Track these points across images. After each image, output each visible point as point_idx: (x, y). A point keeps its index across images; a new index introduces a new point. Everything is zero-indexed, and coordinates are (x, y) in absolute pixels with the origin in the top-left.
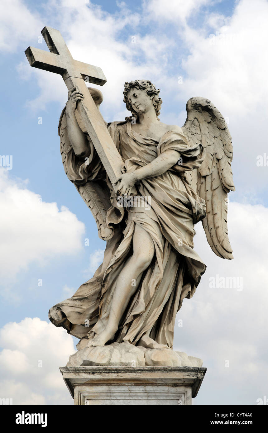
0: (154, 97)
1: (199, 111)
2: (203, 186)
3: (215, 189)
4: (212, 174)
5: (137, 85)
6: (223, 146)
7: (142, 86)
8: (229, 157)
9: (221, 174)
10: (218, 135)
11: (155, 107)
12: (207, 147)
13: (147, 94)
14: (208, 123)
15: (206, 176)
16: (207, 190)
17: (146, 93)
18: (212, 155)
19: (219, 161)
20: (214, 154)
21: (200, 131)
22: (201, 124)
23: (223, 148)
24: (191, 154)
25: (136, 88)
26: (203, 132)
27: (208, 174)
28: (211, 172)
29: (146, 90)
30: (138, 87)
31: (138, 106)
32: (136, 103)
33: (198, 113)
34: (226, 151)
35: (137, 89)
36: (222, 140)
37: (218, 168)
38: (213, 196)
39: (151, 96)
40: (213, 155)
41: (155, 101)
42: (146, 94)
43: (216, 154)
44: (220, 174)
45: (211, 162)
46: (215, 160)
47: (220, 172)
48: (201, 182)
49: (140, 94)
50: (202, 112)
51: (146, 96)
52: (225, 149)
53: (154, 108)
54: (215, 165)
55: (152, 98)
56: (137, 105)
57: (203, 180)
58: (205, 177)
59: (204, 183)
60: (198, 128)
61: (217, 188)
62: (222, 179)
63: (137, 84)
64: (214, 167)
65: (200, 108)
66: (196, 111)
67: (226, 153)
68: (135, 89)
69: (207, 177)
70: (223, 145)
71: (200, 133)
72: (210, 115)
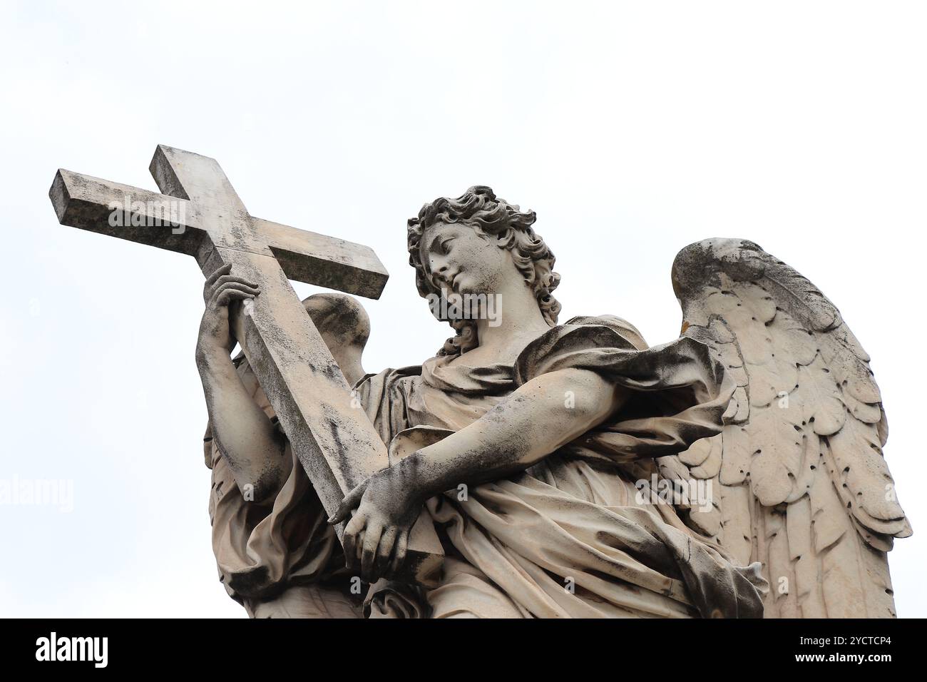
0: (513, 239)
1: (724, 288)
2: (779, 543)
3: (829, 548)
4: (806, 495)
5: (441, 211)
6: (836, 388)
7: (461, 205)
8: (869, 424)
9: (845, 485)
10: (808, 356)
11: (526, 276)
12: (772, 405)
13: (484, 230)
14: (767, 324)
15: (785, 504)
16: (799, 558)
17: (477, 228)
18: (797, 428)
19: (828, 445)
20: (804, 423)
21: (740, 356)
22: (738, 334)
23: (838, 395)
24: (655, 377)
25: (441, 220)
26: (747, 357)
27: (793, 497)
28: (802, 489)
29: (475, 216)
30: (445, 215)
31: (454, 276)
32: (444, 269)
33: (720, 296)
34: (852, 404)
35: (446, 222)
36: (829, 368)
37: (831, 466)
38: (823, 575)
39: (502, 235)
40: (800, 425)
41: (523, 254)
42: (478, 230)
43: (812, 420)
44: (841, 488)
45: (798, 450)
46: (814, 441)
47: (840, 481)
48: (769, 533)
49: (455, 236)
50: (734, 290)
51: (480, 236)
52: (847, 395)
53: (520, 279)
54: (812, 459)
55: (504, 242)
56: (448, 274)
57: (774, 524)
58: (780, 510)
59: (781, 533)
60: (732, 348)
61: (837, 543)
62: (850, 505)
63: (441, 205)
64: (812, 467)
65: (723, 276)
66: (713, 289)
67: (852, 410)
68: (438, 224)
69: (791, 511)
70: (838, 385)
71: (740, 363)
72: (767, 294)
